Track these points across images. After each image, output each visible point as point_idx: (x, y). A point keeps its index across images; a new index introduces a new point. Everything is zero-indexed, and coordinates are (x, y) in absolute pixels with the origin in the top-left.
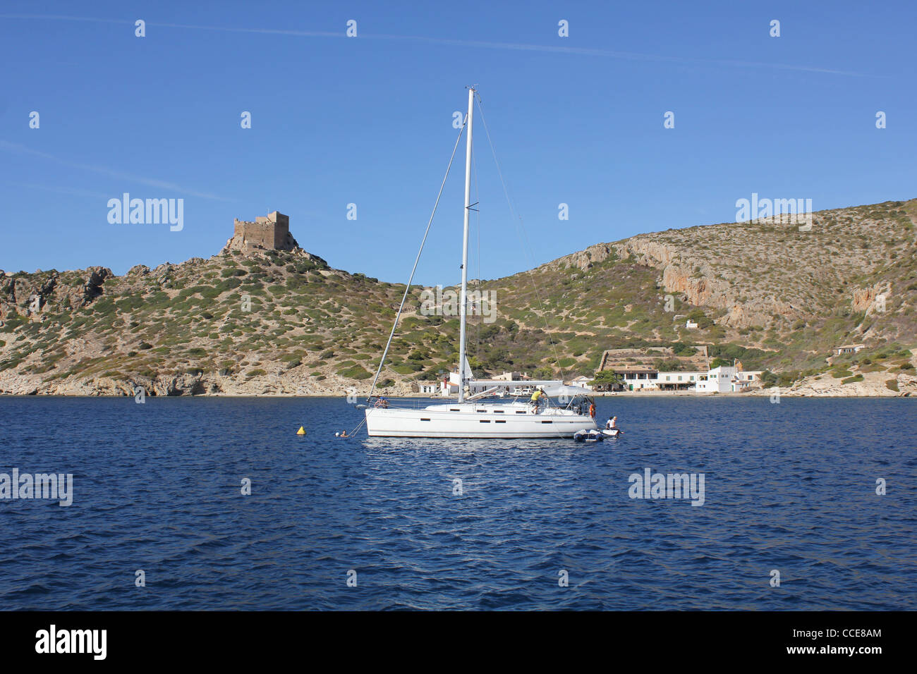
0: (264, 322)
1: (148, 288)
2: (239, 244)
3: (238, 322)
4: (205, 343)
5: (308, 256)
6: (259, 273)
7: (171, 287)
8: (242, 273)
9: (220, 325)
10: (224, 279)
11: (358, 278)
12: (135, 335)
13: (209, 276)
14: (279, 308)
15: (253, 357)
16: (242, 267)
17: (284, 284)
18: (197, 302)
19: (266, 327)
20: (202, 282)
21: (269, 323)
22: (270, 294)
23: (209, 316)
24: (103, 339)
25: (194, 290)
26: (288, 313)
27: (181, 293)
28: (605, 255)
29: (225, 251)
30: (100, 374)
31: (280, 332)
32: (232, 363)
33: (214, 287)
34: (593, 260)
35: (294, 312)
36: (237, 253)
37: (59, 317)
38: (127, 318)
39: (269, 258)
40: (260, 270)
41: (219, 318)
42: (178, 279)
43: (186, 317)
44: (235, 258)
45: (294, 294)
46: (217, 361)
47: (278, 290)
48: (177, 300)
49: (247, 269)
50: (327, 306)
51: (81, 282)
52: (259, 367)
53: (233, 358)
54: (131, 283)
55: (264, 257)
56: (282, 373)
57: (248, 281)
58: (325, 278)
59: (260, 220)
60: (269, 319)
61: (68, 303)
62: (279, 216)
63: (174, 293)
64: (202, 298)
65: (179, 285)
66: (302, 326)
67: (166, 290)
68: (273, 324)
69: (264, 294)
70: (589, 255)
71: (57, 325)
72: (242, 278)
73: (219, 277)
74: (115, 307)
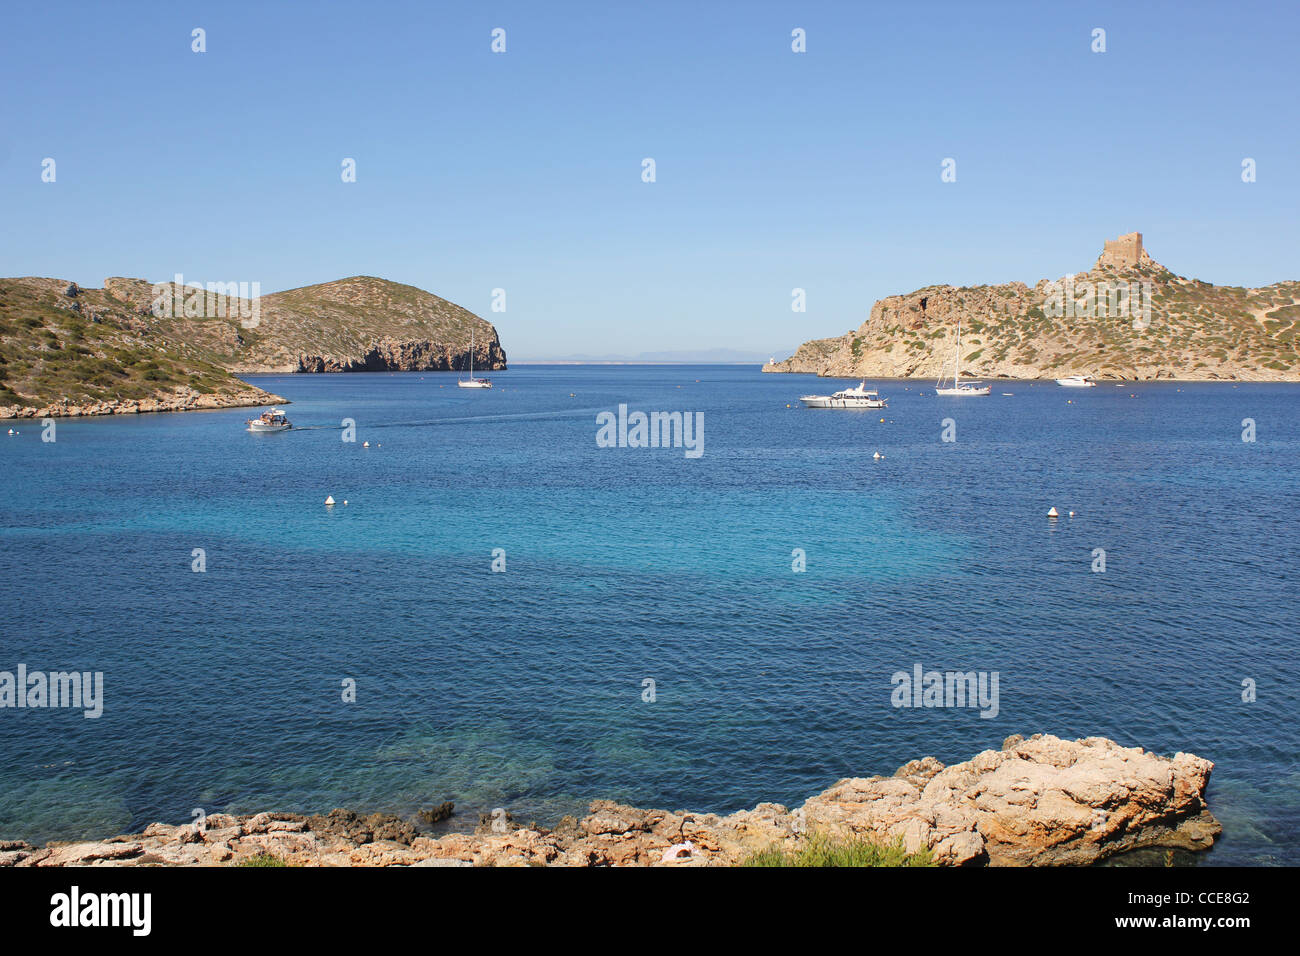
2: (1108, 259)
5: (1160, 269)
11: (1203, 285)
15: (1187, 354)
19: (1174, 331)
29: (1101, 266)
30: (1101, 364)
31: (1190, 335)
32: (1176, 358)
36: (1110, 267)
39: (1136, 270)
44: (1111, 272)
45: (1173, 302)
46: (1164, 357)
50: (1202, 312)
52: (1199, 361)
53: (1174, 355)
55: (1133, 270)
56: (1218, 365)
58: (1183, 287)
59: (1121, 239)
62: (1139, 236)
66: (1199, 329)
68: (1178, 328)
71: (1010, 328)
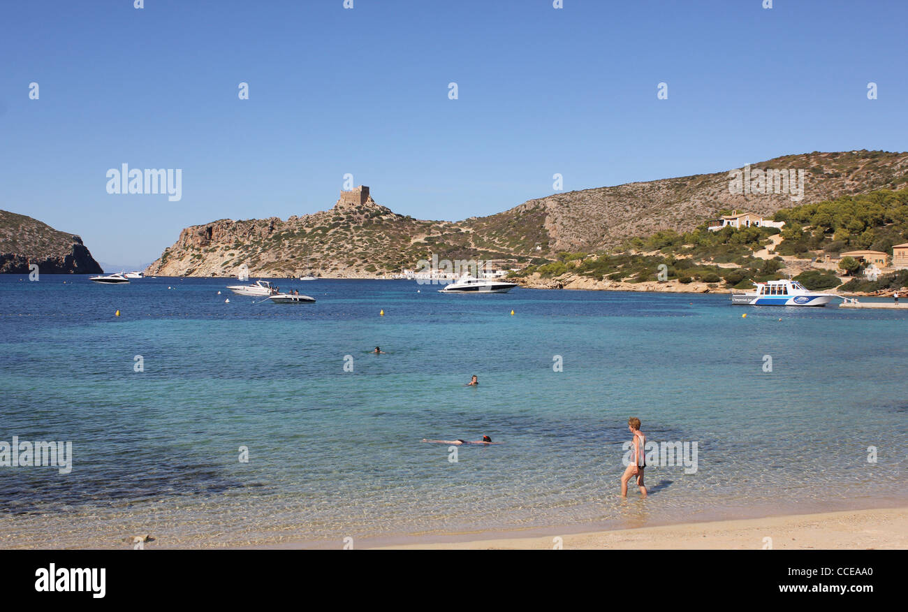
0: (346, 245)
1: (297, 227)
2: (343, 203)
3: (334, 245)
4: (317, 255)
5: (378, 208)
6: (350, 219)
7: (307, 226)
8: (342, 219)
9: (326, 246)
10: (332, 223)
12: (289, 252)
13: (325, 221)
14: (356, 238)
15: (335, 262)
16: (342, 216)
17: (361, 225)
18: (318, 235)
19: (345, 248)
20: (322, 224)
21: (348, 246)
22: (353, 231)
23: (321, 242)
24: (276, 253)
25: (319, 228)
26: (358, 240)
27: (312, 230)
28: (533, 206)
29: (336, 207)
31: (351, 250)
32: (326, 265)
33: (328, 227)
34: (527, 209)
35: (361, 240)
36: (341, 208)
37: (257, 242)
38: (287, 242)
39: (357, 210)
40: (351, 217)
41: (327, 243)
42: (311, 222)
43: (312, 243)
45: (365, 230)
46: (320, 264)
47: (357, 228)
48: (310, 233)
49: (345, 216)
50: (379, 236)
51: (266, 225)
52: (337, 266)
53: (327, 263)
54: (290, 225)
55: (354, 210)
56: (344, 269)
57: (344, 223)
58: (383, 220)
59: (354, 190)
60: (348, 244)
61: (260, 235)
63: (308, 230)
64: (321, 233)
65: (312, 226)
66: (362, 247)
67: (305, 229)
68: (350, 246)
69: (349, 230)
70: (525, 206)
72: (341, 222)
73: (331, 221)
74: (282, 237)
